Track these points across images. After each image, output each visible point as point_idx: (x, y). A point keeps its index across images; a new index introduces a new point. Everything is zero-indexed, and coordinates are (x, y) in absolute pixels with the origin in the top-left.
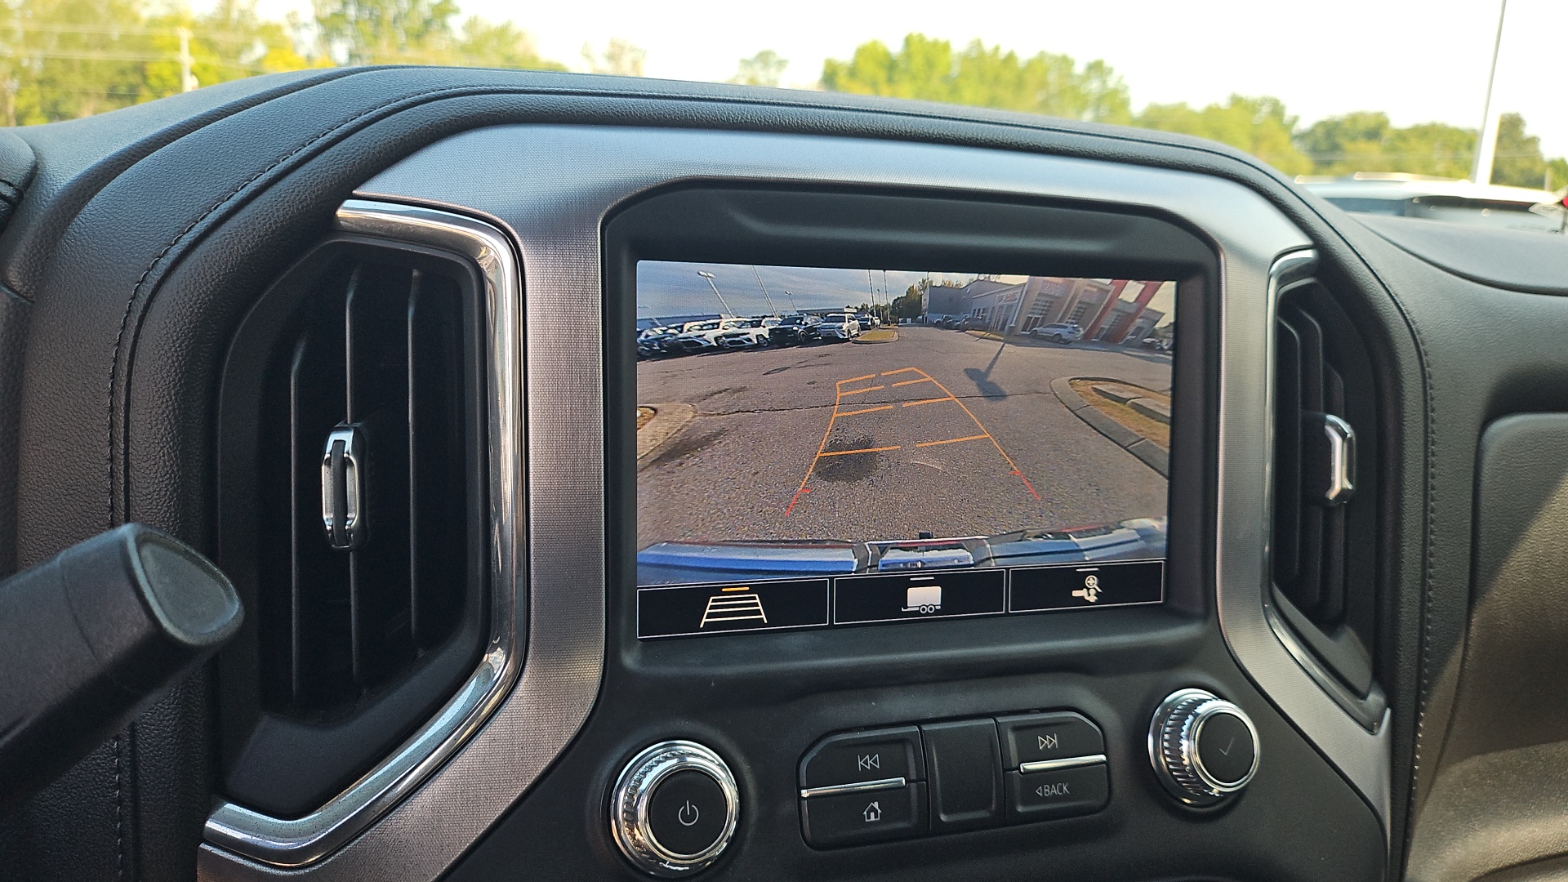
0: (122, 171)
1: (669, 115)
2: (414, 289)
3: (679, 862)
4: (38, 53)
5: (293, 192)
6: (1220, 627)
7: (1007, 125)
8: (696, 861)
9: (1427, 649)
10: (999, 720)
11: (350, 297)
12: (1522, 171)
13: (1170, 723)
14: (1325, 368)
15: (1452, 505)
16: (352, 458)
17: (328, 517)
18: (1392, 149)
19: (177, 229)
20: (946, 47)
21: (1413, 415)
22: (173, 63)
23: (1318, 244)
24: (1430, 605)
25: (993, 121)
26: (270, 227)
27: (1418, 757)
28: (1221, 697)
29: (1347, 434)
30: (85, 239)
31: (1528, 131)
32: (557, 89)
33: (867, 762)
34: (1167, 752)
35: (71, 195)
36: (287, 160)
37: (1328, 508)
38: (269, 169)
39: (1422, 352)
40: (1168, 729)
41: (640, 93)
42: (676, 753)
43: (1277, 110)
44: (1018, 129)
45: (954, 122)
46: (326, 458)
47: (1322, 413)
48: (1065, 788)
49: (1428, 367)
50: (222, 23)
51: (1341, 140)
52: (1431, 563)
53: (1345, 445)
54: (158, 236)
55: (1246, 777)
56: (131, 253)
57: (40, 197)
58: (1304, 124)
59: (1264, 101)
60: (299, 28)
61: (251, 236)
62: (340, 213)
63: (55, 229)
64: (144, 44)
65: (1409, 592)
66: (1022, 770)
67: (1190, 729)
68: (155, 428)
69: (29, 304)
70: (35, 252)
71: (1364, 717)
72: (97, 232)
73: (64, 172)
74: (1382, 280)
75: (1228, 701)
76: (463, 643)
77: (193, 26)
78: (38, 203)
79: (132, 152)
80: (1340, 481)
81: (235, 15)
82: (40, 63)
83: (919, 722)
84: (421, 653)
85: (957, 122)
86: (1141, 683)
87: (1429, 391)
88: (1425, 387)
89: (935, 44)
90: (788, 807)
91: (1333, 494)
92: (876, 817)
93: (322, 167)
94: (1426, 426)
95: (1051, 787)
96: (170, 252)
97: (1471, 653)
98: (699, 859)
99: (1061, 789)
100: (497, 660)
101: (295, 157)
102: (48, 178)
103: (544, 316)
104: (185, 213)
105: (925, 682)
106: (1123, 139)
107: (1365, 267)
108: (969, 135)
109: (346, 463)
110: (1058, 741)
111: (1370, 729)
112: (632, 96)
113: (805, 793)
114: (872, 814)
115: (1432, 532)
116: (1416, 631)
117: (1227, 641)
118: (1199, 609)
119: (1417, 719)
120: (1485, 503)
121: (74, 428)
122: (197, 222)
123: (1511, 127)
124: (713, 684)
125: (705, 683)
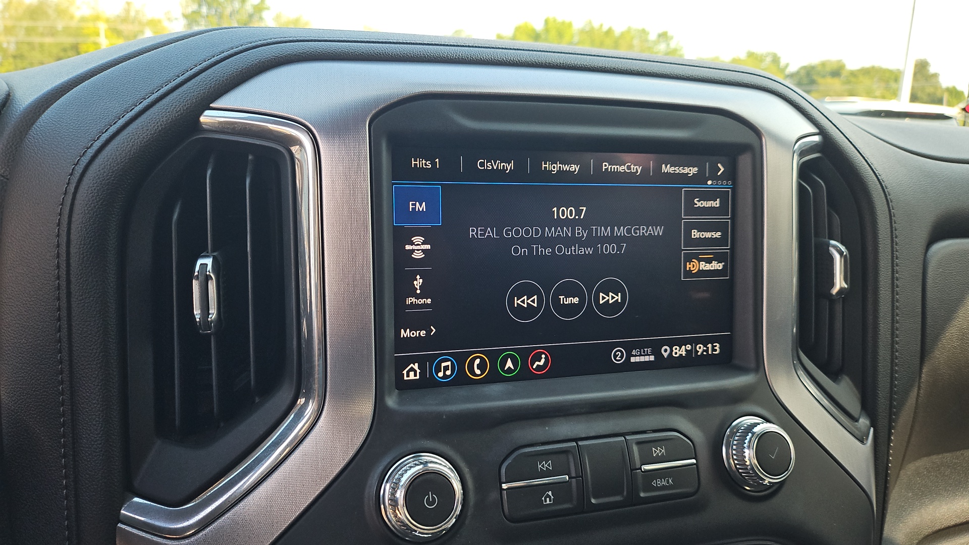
0: (63, 95)
1: (410, 54)
2: (250, 168)
3: (426, 531)
4: (13, 39)
5: (172, 106)
6: (766, 376)
7: (624, 58)
8: (436, 531)
9: (895, 389)
10: (628, 437)
11: (209, 172)
12: (929, 95)
13: (736, 438)
14: (828, 211)
15: (909, 295)
16: (212, 275)
17: (197, 312)
18: (848, 82)
19: (99, 131)
20: (570, 25)
21: (885, 240)
22: (96, 44)
23: (822, 132)
24: (897, 361)
25: (615, 56)
26: (157, 128)
27: (890, 458)
28: (768, 421)
29: (843, 252)
30: (40, 138)
31: (932, 70)
32: (338, 39)
33: (544, 466)
34: (735, 457)
35: (31, 111)
36: (168, 86)
37: (831, 299)
38: (156, 92)
39: (889, 200)
40: (735, 442)
41: (391, 41)
42: (422, 461)
43: (776, 60)
44: (631, 61)
45: (590, 57)
46: (195, 275)
47: (827, 240)
48: (670, 481)
49: (893, 209)
50: (125, 20)
51: (815, 77)
52: (897, 335)
53: (843, 260)
54: (87, 135)
55: (786, 472)
56: (70, 146)
57: (12, 113)
58: (792, 69)
59: (768, 55)
60: (172, 21)
61: (146, 134)
62: (202, 119)
63: (21, 132)
64: (78, 32)
65: (883, 353)
66: (643, 470)
67: (750, 442)
68: (86, 257)
69: (5, 180)
70: (8, 147)
71: (857, 432)
72: (47, 134)
73: (25, 97)
74: (863, 154)
75: (774, 424)
76: (284, 395)
77: (108, 21)
78: (10, 116)
79: (70, 83)
80: (839, 283)
81: (132, 14)
82: (14, 45)
83: (576, 440)
84: (257, 400)
85: (592, 57)
86: (717, 413)
87: (894, 225)
88: (891, 222)
89: (563, 23)
90: (494, 495)
91: (835, 291)
92: (550, 501)
93: (190, 90)
94: (892, 247)
95: (661, 480)
96: (94, 145)
97: (922, 391)
98: (438, 530)
99: (668, 482)
101: (173, 84)
102: (16, 101)
103: (333, 182)
104: (104, 120)
105: (581, 414)
106: (697, 66)
107: (852, 147)
108: (600, 65)
109: (208, 278)
110: (665, 451)
111: (862, 441)
112: (386, 43)
113: (504, 486)
114: (548, 499)
115: (897, 315)
116: (889, 378)
117: (771, 385)
118: (753, 365)
119: (890, 434)
120: (929, 294)
121: (35, 259)
122: (111, 126)
123: (921, 68)
124: (444, 417)
125: (439, 415)
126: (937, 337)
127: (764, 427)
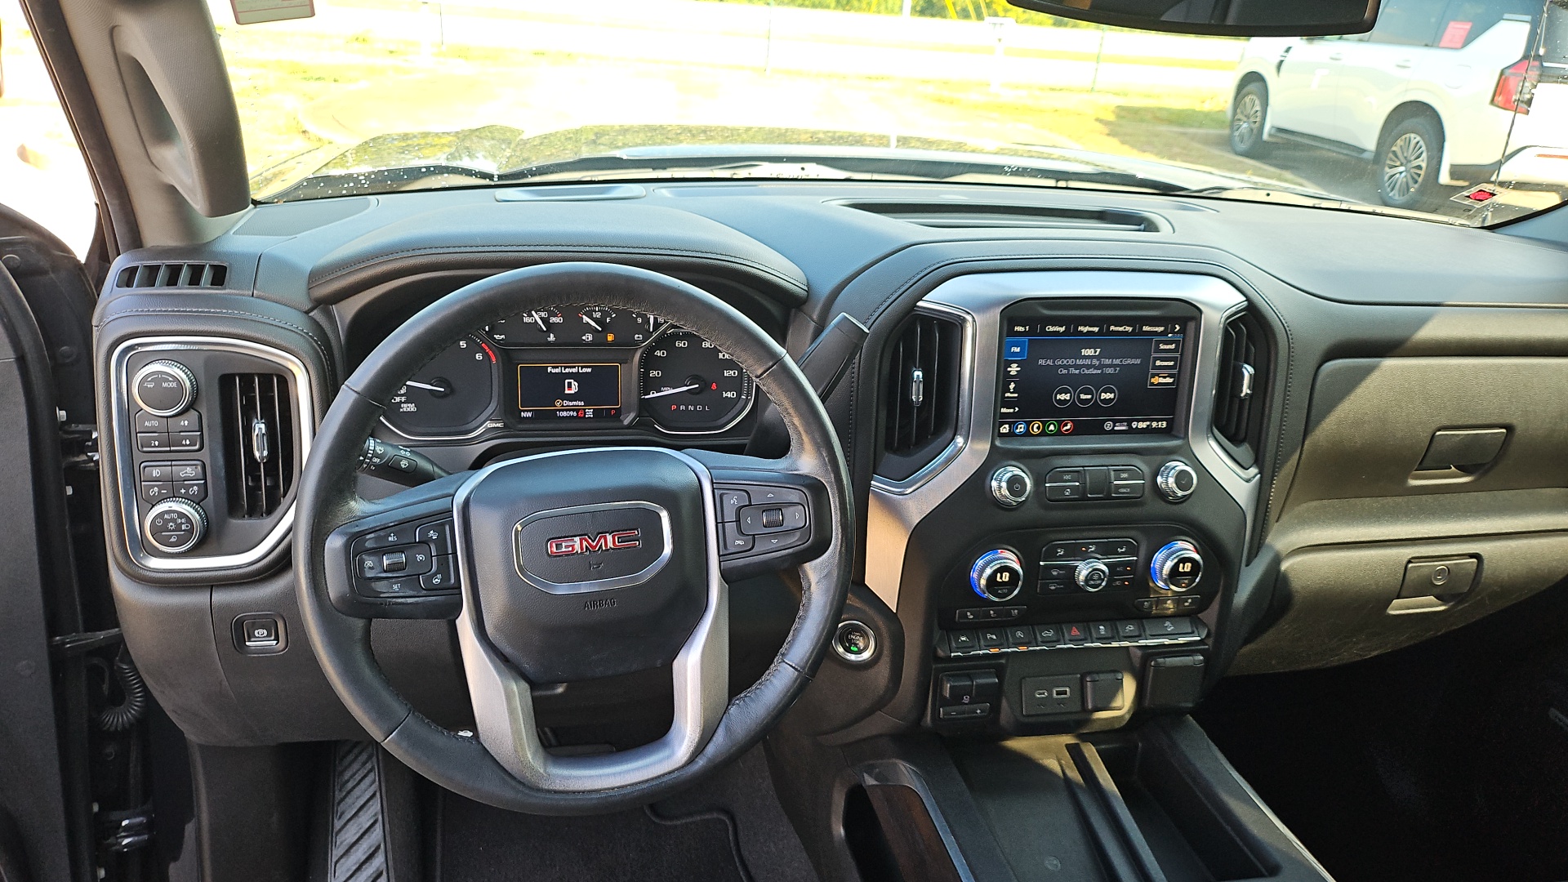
2: (939, 330)
3: (1015, 500)
5: (905, 298)
6: (1189, 441)
8: (1019, 500)
9: (1280, 454)
10: (1109, 468)
11: (919, 330)
13: (1166, 472)
14: (1246, 346)
15: (1300, 395)
16: (922, 380)
17: (914, 397)
19: (872, 311)
21: (1282, 363)
23: (1248, 299)
24: (1283, 436)
26: (898, 311)
28: (1185, 464)
29: (1251, 372)
33: (1067, 477)
34: (1164, 482)
36: (903, 288)
37: (1239, 400)
38: (897, 291)
39: (1290, 338)
40: (1165, 475)
42: (1012, 470)
46: (913, 380)
47: (1241, 365)
49: (1293, 344)
52: (1285, 420)
53: (1250, 376)
54: (866, 312)
55: (1190, 490)
62: (917, 305)
65: (1273, 431)
66: (1115, 483)
67: (1172, 475)
71: (1246, 476)
74: (1276, 310)
75: (1187, 465)
76: (949, 434)
80: (1246, 390)
83: (1083, 467)
86: (1158, 459)
87: (1291, 354)
88: (1289, 353)
90: (1045, 488)
91: (1242, 395)
92: (1069, 493)
93: (913, 291)
94: (1288, 367)
95: (1124, 489)
96: (872, 318)
97: (1304, 454)
99: (1127, 491)
100: (960, 440)
101: (905, 287)
104: (874, 305)
105: (1087, 454)
107: (1268, 307)
109: (919, 381)
110: (1127, 476)
111: (1248, 482)
113: (1048, 485)
114: (1067, 493)
115: (1287, 408)
116: (1276, 446)
117: (1190, 446)
118: (1182, 436)
119: (1273, 479)
120: (1316, 395)
122: (878, 309)
124: (1020, 451)
125: (1017, 450)
126: (1318, 422)
127: (1181, 466)
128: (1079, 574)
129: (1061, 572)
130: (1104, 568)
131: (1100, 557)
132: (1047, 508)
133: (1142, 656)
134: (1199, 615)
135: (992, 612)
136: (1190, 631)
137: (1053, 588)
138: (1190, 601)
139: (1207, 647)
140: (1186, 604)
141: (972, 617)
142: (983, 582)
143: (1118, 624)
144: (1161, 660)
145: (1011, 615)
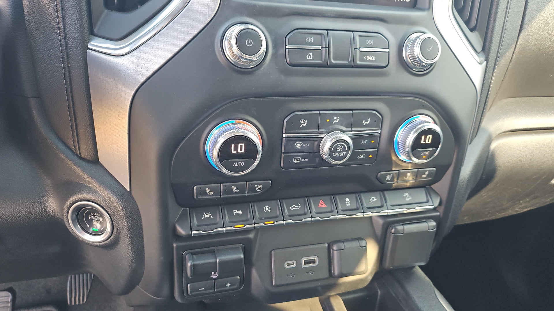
9: (502, 43)
10: (354, 33)
33: (309, 39)
34: (409, 53)
40: (410, 46)
55: (435, 59)
66: (360, 50)
83: (327, 29)
90: (282, 51)
92: (311, 58)
95: (369, 57)
99: (373, 58)
105: (331, 17)
110: (373, 43)
111: (479, 64)
113: (288, 47)
114: (310, 57)
117: (435, 19)
118: (427, 7)
119: (494, 67)
124: (258, 6)
125: (255, 6)
128: (324, 145)
129: (304, 145)
130: (349, 140)
131: (344, 129)
132: (286, 73)
133: (384, 224)
134: (433, 186)
135: (234, 188)
136: (425, 200)
137: (297, 161)
138: (427, 173)
139: (438, 214)
140: (424, 176)
141: (212, 193)
142: (216, 153)
143: (363, 196)
144: (400, 228)
145: (254, 190)
